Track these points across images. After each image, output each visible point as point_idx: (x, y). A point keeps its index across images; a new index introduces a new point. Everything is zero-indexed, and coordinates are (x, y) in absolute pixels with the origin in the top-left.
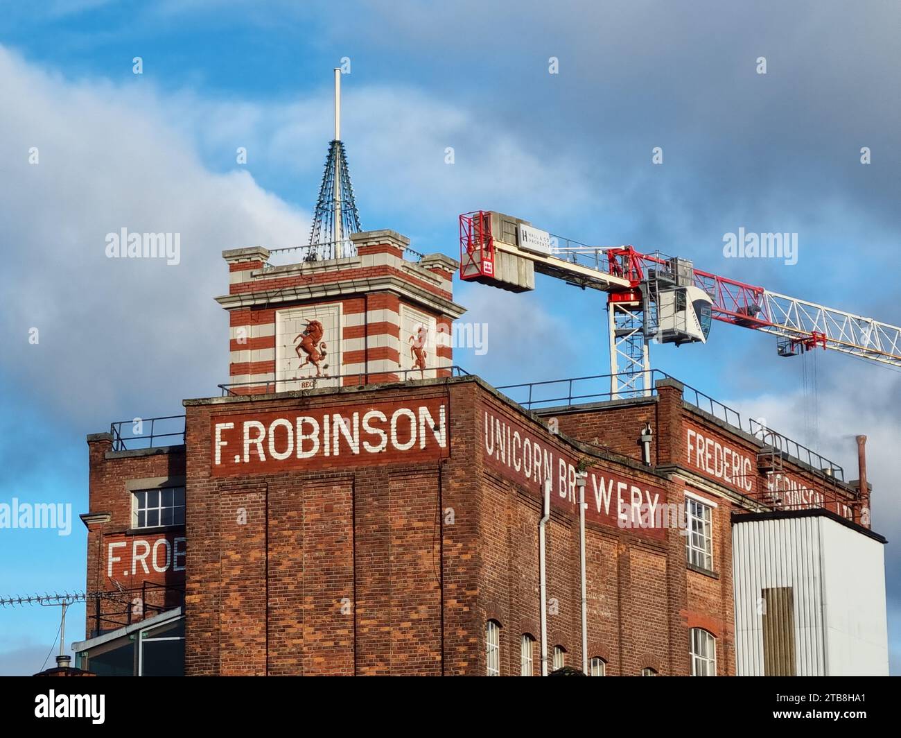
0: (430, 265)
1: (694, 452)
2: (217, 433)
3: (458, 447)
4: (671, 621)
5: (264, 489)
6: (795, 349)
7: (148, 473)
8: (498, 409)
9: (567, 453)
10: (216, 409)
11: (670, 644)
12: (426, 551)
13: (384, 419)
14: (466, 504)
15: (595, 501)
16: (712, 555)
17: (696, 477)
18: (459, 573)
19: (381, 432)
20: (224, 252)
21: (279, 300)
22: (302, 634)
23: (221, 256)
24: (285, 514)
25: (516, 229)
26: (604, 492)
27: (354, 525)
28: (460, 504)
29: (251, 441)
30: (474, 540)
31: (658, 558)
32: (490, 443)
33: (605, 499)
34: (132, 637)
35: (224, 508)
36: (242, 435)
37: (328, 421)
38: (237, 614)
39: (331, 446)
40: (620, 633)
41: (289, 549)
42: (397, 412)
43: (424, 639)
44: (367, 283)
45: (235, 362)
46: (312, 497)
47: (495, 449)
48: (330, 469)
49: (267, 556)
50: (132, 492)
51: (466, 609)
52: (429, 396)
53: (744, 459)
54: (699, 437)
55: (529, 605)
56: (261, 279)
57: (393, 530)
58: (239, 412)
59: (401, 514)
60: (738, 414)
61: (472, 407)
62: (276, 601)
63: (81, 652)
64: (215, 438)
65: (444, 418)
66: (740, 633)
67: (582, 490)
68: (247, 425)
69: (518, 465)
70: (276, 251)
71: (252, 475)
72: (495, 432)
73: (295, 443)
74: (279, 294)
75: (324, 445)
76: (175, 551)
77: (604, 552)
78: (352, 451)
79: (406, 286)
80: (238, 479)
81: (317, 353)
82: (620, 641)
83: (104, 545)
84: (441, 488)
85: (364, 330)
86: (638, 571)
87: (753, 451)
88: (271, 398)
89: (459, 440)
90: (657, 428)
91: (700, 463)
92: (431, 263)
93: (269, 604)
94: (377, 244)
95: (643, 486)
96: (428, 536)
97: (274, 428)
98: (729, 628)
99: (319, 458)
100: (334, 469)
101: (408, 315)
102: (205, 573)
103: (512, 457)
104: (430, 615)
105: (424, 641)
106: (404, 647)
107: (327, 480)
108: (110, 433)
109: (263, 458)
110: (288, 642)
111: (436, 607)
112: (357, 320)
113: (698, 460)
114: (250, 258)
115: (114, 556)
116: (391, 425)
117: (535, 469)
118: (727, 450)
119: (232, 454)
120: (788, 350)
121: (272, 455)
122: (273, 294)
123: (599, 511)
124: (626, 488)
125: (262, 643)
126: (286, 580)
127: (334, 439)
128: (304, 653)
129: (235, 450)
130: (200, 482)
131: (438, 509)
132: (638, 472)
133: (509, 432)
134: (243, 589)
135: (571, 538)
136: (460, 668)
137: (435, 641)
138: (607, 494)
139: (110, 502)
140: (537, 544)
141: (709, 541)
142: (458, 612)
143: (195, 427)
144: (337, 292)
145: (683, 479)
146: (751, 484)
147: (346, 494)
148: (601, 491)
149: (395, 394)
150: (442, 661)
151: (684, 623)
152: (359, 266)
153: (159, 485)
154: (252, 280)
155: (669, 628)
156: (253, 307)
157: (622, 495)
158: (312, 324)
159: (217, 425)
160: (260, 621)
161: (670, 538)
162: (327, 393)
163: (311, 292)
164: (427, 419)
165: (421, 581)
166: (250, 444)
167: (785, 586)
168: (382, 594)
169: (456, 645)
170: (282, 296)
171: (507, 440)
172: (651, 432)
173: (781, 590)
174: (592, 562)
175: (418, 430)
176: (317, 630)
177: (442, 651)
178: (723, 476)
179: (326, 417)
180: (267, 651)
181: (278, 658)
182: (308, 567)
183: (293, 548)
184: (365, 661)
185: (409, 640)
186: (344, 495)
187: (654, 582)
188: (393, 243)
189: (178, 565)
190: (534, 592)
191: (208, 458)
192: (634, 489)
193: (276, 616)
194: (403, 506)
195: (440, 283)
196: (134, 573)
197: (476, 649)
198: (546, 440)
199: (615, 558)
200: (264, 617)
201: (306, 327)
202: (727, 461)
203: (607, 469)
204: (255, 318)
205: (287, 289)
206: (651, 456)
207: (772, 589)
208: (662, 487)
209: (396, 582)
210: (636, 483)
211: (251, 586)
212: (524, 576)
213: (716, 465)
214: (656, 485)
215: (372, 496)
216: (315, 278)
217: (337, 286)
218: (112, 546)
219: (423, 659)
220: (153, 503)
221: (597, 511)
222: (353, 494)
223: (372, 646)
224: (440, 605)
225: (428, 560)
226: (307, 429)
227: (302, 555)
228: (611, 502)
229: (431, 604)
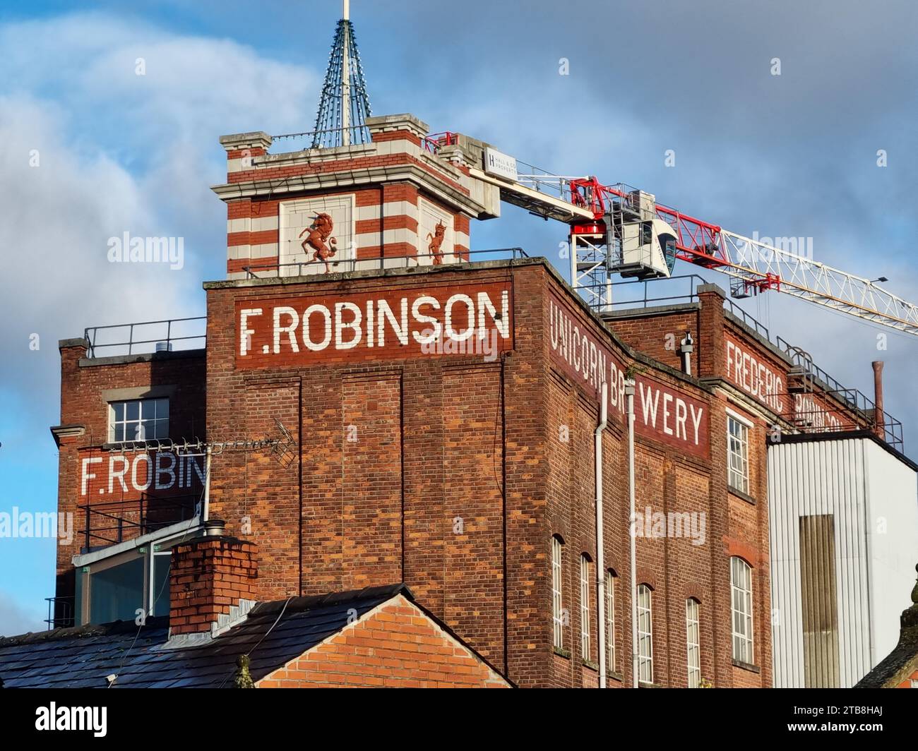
0: (447, 158)
1: (733, 366)
2: (242, 320)
3: (523, 338)
4: (714, 548)
5: (298, 384)
6: (749, 291)
7: (127, 382)
8: (562, 299)
9: (617, 357)
10: (242, 293)
11: (713, 572)
12: (486, 455)
13: (437, 306)
14: (532, 402)
15: (642, 412)
16: (748, 479)
17: (737, 393)
18: (524, 481)
19: (433, 320)
20: (222, 138)
21: (284, 190)
22: (341, 547)
23: (219, 141)
24: (322, 413)
25: (483, 153)
26: (651, 403)
27: (402, 426)
28: (526, 403)
29: (282, 330)
30: (542, 444)
31: (701, 479)
32: (554, 337)
33: (652, 410)
34: (142, 550)
35: (251, 405)
36: (271, 322)
37: (372, 307)
38: (265, 525)
39: (376, 336)
40: (666, 559)
41: (327, 451)
42: (452, 297)
43: (484, 555)
44: (384, 172)
45: (233, 258)
46: (353, 393)
47: (559, 343)
48: (374, 362)
49: (300, 459)
50: (109, 402)
51: (532, 521)
52: (489, 280)
53: (776, 378)
54: (738, 350)
55: (587, 521)
56: (263, 167)
57: (447, 431)
58: (268, 297)
59: (456, 413)
60: (767, 331)
61: (540, 293)
62: (310, 510)
63: (82, 567)
64: (240, 326)
65: (507, 306)
66: (775, 564)
67: (631, 398)
68: (278, 311)
69: (577, 364)
70: (279, 137)
71: (283, 368)
72: (559, 325)
73: (334, 332)
74: (285, 183)
75: (367, 335)
76: (157, 468)
77: (651, 468)
78: (400, 341)
79: (426, 176)
80: (267, 372)
81: (327, 249)
82: (667, 567)
83: (77, 461)
84: (503, 384)
85: (379, 224)
86: (683, 492)
87: (784, 369)
88: (305, 281)
89: (524, 330)
90: (698, 337)
91: (738, 378)
92: (448, 155)
93: (303, 513)
94: (395, 129)
95: (688, 399)
96: (488, 439)
97: (309, 315)
98: (765, 558)
99: (361, 350)
100: (379, 361)
101: (427, 210)
102: (228, 478)
103: (572, 355)
104: (490, 528)
105: (482, 557)
106: (459, 563)
107: (371, 375)
108: (83, 338)
109: (296, 349)
110: (325, 557)
111: (497, 519)
112: (372, 213)
113: (736, 375)
114: (251, 145)
115: (89, 472)
116: (445, 313)
117: (592, 371)
118: (762, 367)
119: (259, 344)
120: (741, 292)
121: (307, 345)
122: (278, 184)
123: (646, 424)
124: (671, 400)
125: (296, 558)
126: (323, 486)
127: (379, 327)
128: (342, 569)
129: (264, 340)
130: (222, 375)
131: (500, 408)
132: (683, 384)
133: (570, 326)
134: (272, 497)
135: (621, 451)
136: (525, 588)
137: (496, 557)
138: (654, 406)
139: (85, 413)
140: (593, 454)
141: (745, 463)
142: (523, 524)
143: (217, 313)
144: (350, 182)
145: (724, 393)
146: (782, 405)
147: (392, 390)
148: (648, 402)
149: (450, 278)
150: (505, 580)
151: (727, 551)
152: (374, 154)
153: (141, 396)
154: (253, 168)
155: (712, 555)
156: (254, 198)
157: (667, 408)
158: (321, 217)
159: (242, 311)
160: (292, 533)
161: (713, 457)
162: (371, 276)
163: (320, 182)
164: (487, 306)
165: (479, 489)
166: (281, 333)
167: (825, 513)
168: (434, 504)
169: (521, 562)
170: (288, 186)
171: (568, 335)
172: (692, 342)
173: (820, 518)
174: (639, 480)
175: (476, 318)
176: (357, 543)
177: (505, 568)
178: (758, 394)
179: (370, 304)
180: (300, 567)
181: (314, 575)
182: (349, 472)
183: (332, 451)
184: (414, 579)
185: (465, 555)
186: (390, 391)
187: (698, 504)
188: (412, 129)
189: (160, 483)
190: (591, 507)
191: (233, 348)
192: (680, 402)
193: (311, 527)
194: (458, 404)
195: (458, 177)
196: (111, 491)
197: (544, 565)
198: (601, 340)
199: (661, 476)
200: (296, 528)
201: (313, 220)
202: (762, 379)
203: (653, 378)
204: (257, 210)
205: (293, 178)
206: (692, 368)
207: (811, 516)
208: (705, 401)
209: (450, 490)
210: (681, 395)
211: (280, 494)
212: (582, 488)
213: (752, 383)
214: (700, 398)
215: (423, 392)
216: (324, 167)
217: (349, 176)
218: (86, 461)
219: (481, 577)
220: (133, 415)
221: (644, 423)
222: (401, 390)
223: (421, 562)
224: (502, 517)
225: (488, 466)
226: (348, 316)
227: (342, 459)
228: (657, 415)
229: (491, 515)
